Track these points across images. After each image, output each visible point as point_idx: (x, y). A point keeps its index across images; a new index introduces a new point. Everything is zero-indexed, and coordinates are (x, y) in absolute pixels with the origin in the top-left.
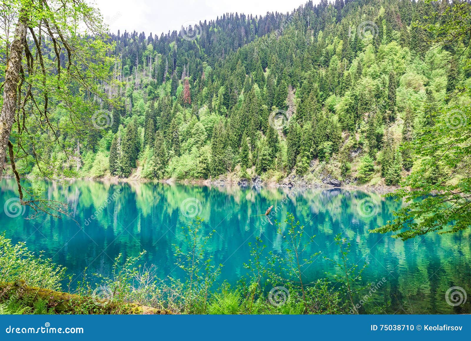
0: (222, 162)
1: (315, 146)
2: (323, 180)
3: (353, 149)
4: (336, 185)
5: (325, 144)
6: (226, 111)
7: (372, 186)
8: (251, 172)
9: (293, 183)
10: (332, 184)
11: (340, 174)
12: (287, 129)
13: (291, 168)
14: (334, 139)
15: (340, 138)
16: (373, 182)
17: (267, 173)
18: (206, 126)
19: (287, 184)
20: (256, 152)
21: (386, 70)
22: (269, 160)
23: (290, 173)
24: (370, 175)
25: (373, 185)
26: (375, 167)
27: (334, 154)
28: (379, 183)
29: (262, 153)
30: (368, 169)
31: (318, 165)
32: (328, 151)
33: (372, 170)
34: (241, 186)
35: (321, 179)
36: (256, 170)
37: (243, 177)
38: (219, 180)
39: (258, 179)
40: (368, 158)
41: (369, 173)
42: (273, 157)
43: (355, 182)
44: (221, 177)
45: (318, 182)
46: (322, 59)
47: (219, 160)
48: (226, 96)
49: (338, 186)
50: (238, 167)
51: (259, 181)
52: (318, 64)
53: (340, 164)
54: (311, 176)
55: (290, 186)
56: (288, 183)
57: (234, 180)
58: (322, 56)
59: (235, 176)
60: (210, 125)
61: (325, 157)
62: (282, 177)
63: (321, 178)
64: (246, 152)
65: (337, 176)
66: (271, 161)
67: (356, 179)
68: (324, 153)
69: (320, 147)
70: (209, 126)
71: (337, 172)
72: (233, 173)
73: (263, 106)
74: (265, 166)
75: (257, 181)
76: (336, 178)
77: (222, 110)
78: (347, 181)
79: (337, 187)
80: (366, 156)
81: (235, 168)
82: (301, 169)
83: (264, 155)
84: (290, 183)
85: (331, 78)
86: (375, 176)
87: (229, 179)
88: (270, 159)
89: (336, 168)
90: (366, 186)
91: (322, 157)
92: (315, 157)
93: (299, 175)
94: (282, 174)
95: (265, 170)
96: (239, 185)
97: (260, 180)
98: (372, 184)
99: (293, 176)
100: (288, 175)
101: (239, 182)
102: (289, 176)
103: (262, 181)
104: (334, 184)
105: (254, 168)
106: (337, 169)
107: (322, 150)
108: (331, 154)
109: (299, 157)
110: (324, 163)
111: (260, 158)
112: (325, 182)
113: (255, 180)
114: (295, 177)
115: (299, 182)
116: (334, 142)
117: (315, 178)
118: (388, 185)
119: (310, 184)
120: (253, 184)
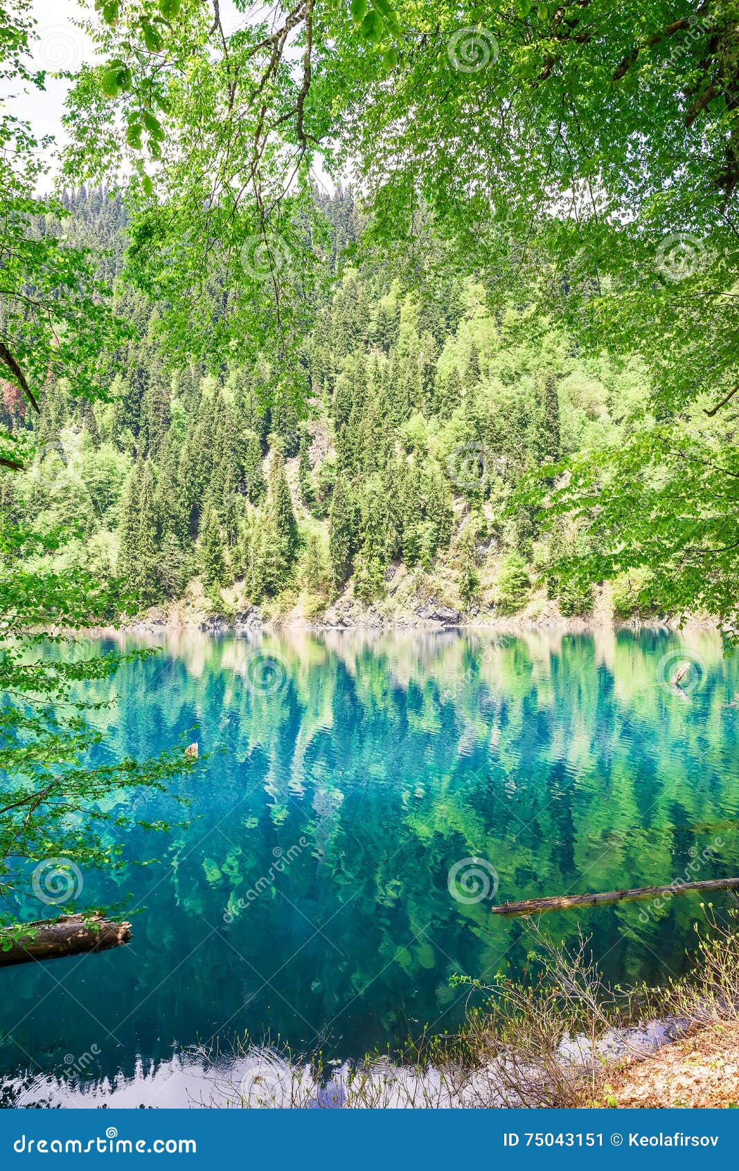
0: (155, 575)
1: (395, 533)
2: (418, 610)
3: (481, 538)
4: (448, 620)
5: (419, 526)
6: (133, 439)
7: (530, 618)
8: (234, 597)
9: (348, 619)
10: (441, 618)
11: (457, 595)
12: (312, 492)
13: (341, 586)
14: (438, 515)
15: (452, 514)
16: (531, 609)
17: (279, 598)
18: (88, 479)
19: (333, 622)
20: (241, 547)
21: (527, 367)
22: (279, 567)
23: (338, 597)
24: (523, 594)
25: (534, 618)
26: (533, 578)
27: (439, 549)
28: (545, 611)
29: (263, 550)
30: (519, 583)
31: (404, 576)
32: (426, 542)
33: (526, 584)
34: (208, 632)
35: (414, 608)
36: (249, 593)
37: (214, 610)
38: (148, 622)
39: (251, 616)
40: (518, 557)
41: (521, 590)
42: (292, 558)
43: (492, 613)
44: (154, 613)
45: (407, 615)
46: (372, 327)
47: (148, 569)
48: (133, 402)
49: (454, 623)
50: (195, 586)
51: (256, 619)
52: (365, 338)
53: (456, 574)
54: (390, 601)
55: (341, 627)
56: (334, 620)
57: (186, 619)
58: (370, 321)
59: (188, 609)
60: (100, 476)
61: (419, 558)
62: (321, 608)
63: (413, 605)
64: (217, 548)
65: (452, 600)
66: (288, 570)
67: (492, 606)
68: (418, 548)
69: (408, 535)
70: (97, 478)
71: (452, 591)
72: (183, 601)
73: (247, 432)
74: (271, 582)
75: (249, 620)
76: (450, 606)
77: (121, 438)
78: (473, 611)
79: (452, 623)
80: (513, 554)
81: (187, 590)
82: (367, 586)
83: (269, 554)
84: (341, 622)
85: (409, 375)
86: (535, 596)
87: (174, 616)
88: (285, 564)
89: (445, 582)
90: (516, 619)
91: (412, 558)
92: (397, 557)
93: (364, 601)
94: (319, 598)
95: (270, 591)
96: (204, 631)
97: (260, 616)
98: (531, 614)
99: (347, 605)
100: (334, 602)
101: (204, 625)
102: (337, 605)
103: (264, 620)
104: (445, 619)
105: (240, 586)
106: (449, 583)
107: (413, 541)
108: (433, 550)
109: (358, 560)
110: (418, 570)
111: (260, 561)
112: (423, 614)
113: (245, 616)
114: (352, 605)
115: (361, 617)
116: (439, 523)
117: (400, 606)
118: (568, 615)
119: (390, 621)
120: (241, 628)
